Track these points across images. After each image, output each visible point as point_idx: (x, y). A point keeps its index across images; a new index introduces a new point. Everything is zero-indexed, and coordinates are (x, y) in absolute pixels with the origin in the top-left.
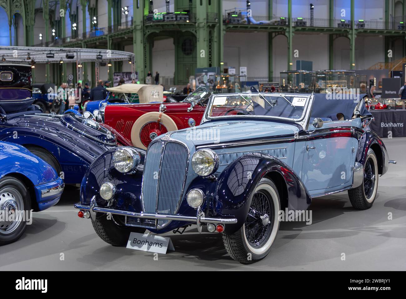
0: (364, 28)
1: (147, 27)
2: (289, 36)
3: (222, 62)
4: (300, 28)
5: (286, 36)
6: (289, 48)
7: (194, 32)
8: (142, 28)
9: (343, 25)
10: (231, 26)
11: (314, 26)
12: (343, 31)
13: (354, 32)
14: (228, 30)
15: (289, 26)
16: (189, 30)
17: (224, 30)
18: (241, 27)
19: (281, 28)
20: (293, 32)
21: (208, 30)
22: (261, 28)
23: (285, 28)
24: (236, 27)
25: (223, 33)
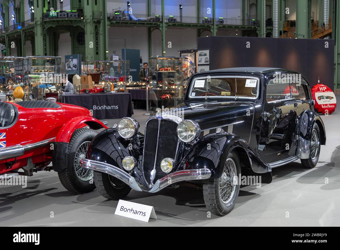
0: (224, 24)
1: (45, 22)
2: (163, 30)
3: (107, 51)
4: (171, 24)
5: (160, 30)
6: (162, 40)
7: (82, 26)
8: (41, 23)
9: (206, 22)
10: (114, 22)
11: (183, 22)
12: (206, 26)
13: (215, 27)
14: (112, 25)
15: (162, 22)
16: (79, 25)
17: (108, 25)
18: (122, 23)
19: (155, 24)
20: (165, 27)
21: (94, 25)
22: (139, 24)
23: (159, 24)
24: (119, 23)
25: (107, 28)
